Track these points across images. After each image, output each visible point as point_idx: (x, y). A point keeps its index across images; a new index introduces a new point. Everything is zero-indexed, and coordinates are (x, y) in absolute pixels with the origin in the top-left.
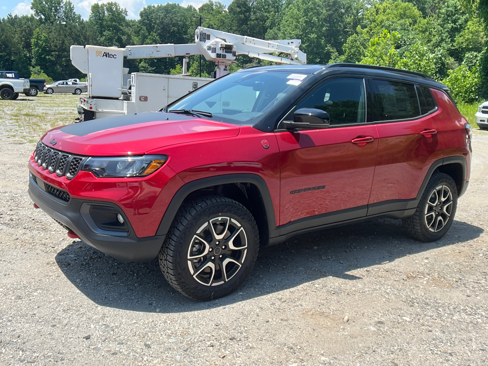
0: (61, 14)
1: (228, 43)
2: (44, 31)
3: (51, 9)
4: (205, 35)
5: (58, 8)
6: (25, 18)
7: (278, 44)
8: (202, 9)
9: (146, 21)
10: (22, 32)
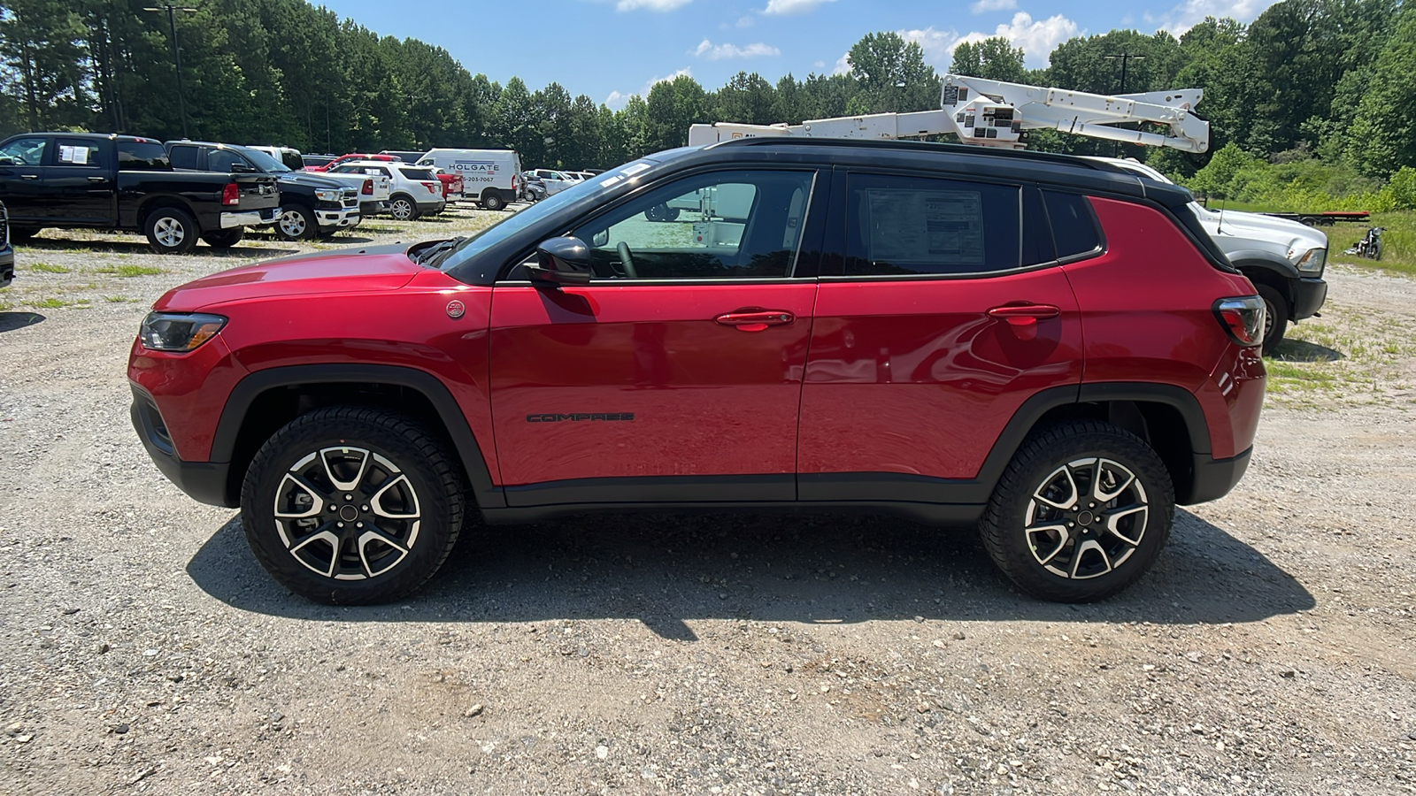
0: (898, 69)
1: (1002, 106)
2: (864, 102)
3: (882, 60)
4: (957, 91)
5: (894, 57)
6: (838, 81)
7: (1133, 101)
8: (1190, 37)
9: (1062, 70)
10: (828, 106)
